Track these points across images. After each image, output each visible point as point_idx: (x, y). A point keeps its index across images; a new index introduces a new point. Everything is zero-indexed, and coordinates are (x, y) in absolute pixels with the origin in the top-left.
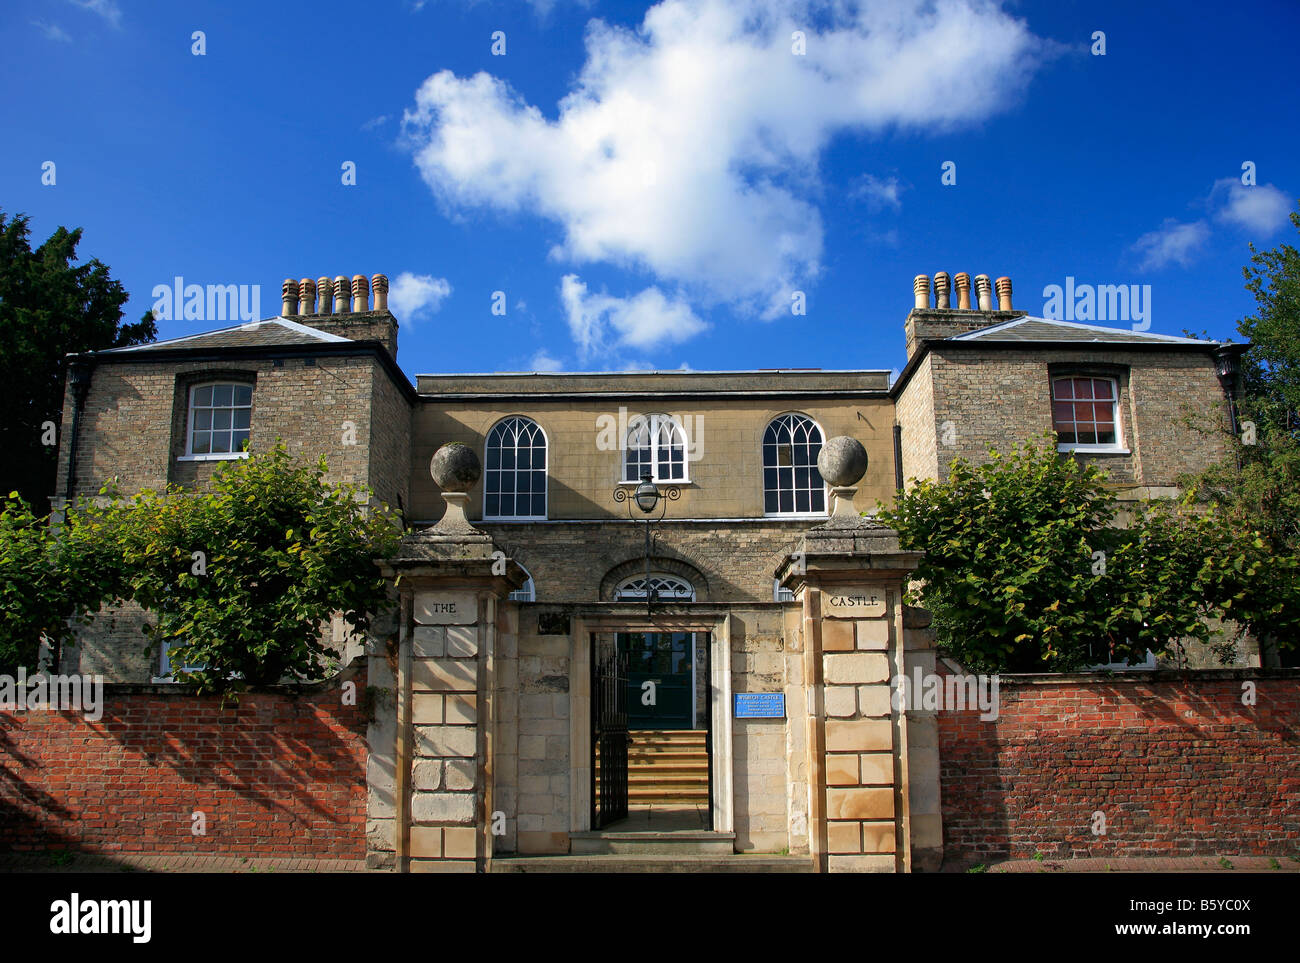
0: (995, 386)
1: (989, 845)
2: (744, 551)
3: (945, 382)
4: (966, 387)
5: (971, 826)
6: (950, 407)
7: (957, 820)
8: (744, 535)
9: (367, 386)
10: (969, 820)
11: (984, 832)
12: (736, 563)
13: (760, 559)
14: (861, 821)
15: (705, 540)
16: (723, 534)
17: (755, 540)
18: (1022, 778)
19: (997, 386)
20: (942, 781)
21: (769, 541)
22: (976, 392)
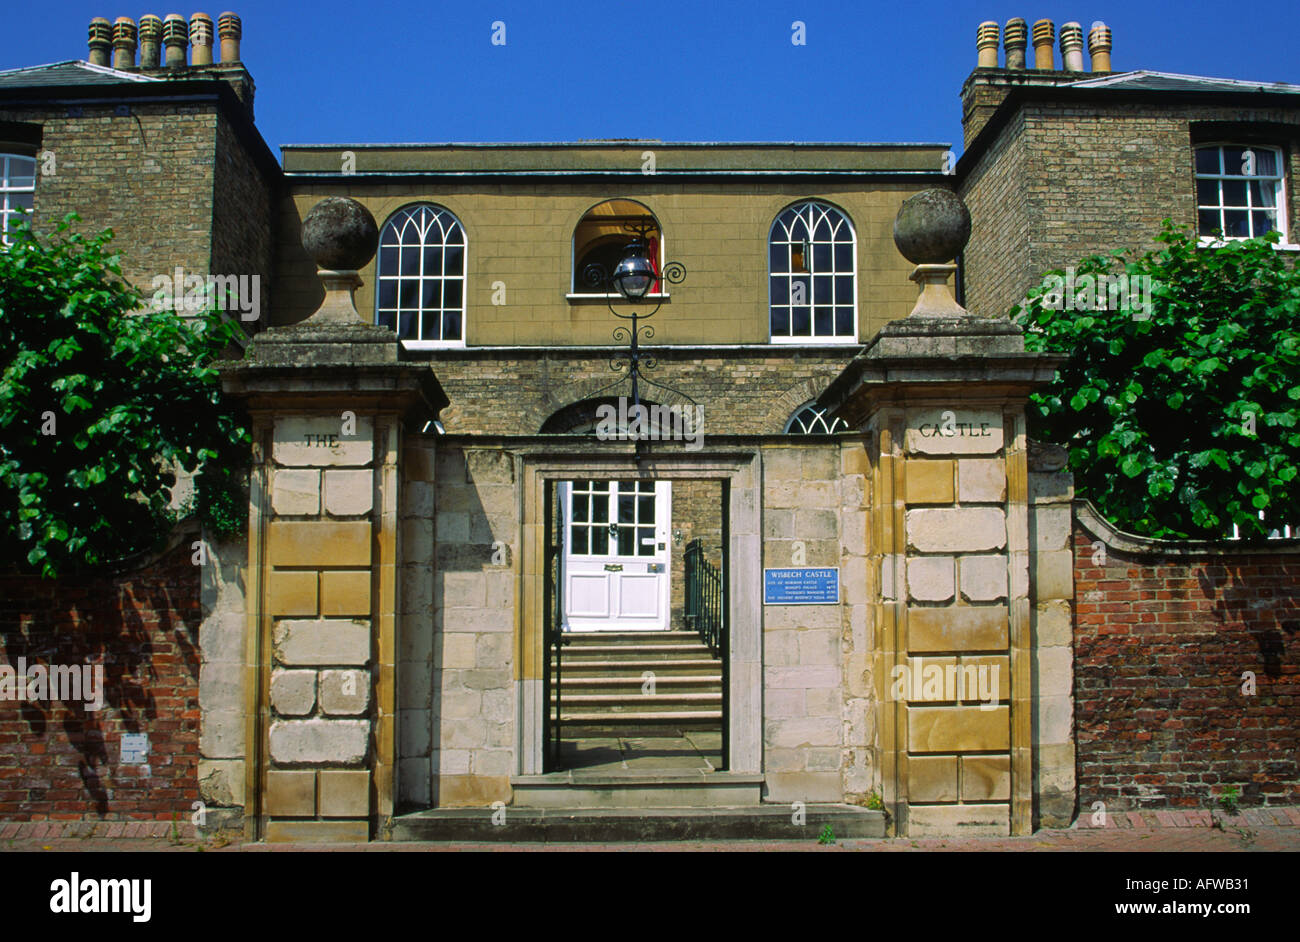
0: (1113, 154)
1: (1140, 787)
2: (741, 388)
3: (1043, 146)
4: (1072, 154)
5: (1115, 760)
6: (1049, 182)
7: (1095, 753)
8: (742, 368)
9: (208, 145)
10: (1112, 752)
11: (1133, 769)
12: (729, 406)
13: (764, 401)
14: (959, 754)
15: (687, 374)
16: (712, 365)
17: (758, 375)
18: (1192, 692)
19: (1117, 153)
20: (1074, 694)
21: (776, 375)
22: (1087, 162)
